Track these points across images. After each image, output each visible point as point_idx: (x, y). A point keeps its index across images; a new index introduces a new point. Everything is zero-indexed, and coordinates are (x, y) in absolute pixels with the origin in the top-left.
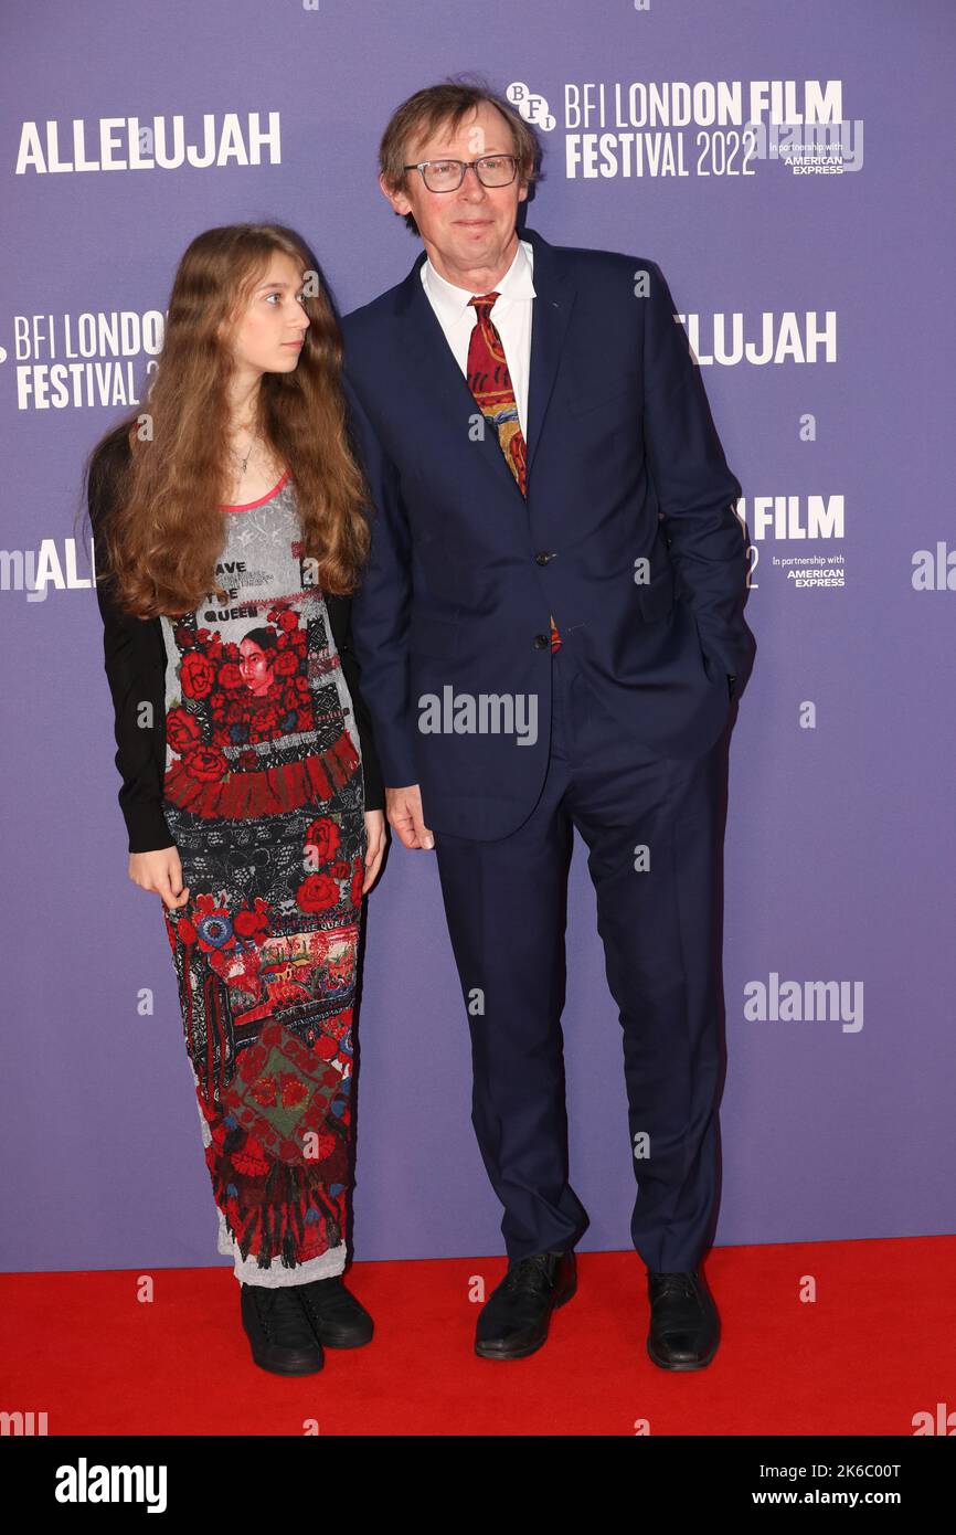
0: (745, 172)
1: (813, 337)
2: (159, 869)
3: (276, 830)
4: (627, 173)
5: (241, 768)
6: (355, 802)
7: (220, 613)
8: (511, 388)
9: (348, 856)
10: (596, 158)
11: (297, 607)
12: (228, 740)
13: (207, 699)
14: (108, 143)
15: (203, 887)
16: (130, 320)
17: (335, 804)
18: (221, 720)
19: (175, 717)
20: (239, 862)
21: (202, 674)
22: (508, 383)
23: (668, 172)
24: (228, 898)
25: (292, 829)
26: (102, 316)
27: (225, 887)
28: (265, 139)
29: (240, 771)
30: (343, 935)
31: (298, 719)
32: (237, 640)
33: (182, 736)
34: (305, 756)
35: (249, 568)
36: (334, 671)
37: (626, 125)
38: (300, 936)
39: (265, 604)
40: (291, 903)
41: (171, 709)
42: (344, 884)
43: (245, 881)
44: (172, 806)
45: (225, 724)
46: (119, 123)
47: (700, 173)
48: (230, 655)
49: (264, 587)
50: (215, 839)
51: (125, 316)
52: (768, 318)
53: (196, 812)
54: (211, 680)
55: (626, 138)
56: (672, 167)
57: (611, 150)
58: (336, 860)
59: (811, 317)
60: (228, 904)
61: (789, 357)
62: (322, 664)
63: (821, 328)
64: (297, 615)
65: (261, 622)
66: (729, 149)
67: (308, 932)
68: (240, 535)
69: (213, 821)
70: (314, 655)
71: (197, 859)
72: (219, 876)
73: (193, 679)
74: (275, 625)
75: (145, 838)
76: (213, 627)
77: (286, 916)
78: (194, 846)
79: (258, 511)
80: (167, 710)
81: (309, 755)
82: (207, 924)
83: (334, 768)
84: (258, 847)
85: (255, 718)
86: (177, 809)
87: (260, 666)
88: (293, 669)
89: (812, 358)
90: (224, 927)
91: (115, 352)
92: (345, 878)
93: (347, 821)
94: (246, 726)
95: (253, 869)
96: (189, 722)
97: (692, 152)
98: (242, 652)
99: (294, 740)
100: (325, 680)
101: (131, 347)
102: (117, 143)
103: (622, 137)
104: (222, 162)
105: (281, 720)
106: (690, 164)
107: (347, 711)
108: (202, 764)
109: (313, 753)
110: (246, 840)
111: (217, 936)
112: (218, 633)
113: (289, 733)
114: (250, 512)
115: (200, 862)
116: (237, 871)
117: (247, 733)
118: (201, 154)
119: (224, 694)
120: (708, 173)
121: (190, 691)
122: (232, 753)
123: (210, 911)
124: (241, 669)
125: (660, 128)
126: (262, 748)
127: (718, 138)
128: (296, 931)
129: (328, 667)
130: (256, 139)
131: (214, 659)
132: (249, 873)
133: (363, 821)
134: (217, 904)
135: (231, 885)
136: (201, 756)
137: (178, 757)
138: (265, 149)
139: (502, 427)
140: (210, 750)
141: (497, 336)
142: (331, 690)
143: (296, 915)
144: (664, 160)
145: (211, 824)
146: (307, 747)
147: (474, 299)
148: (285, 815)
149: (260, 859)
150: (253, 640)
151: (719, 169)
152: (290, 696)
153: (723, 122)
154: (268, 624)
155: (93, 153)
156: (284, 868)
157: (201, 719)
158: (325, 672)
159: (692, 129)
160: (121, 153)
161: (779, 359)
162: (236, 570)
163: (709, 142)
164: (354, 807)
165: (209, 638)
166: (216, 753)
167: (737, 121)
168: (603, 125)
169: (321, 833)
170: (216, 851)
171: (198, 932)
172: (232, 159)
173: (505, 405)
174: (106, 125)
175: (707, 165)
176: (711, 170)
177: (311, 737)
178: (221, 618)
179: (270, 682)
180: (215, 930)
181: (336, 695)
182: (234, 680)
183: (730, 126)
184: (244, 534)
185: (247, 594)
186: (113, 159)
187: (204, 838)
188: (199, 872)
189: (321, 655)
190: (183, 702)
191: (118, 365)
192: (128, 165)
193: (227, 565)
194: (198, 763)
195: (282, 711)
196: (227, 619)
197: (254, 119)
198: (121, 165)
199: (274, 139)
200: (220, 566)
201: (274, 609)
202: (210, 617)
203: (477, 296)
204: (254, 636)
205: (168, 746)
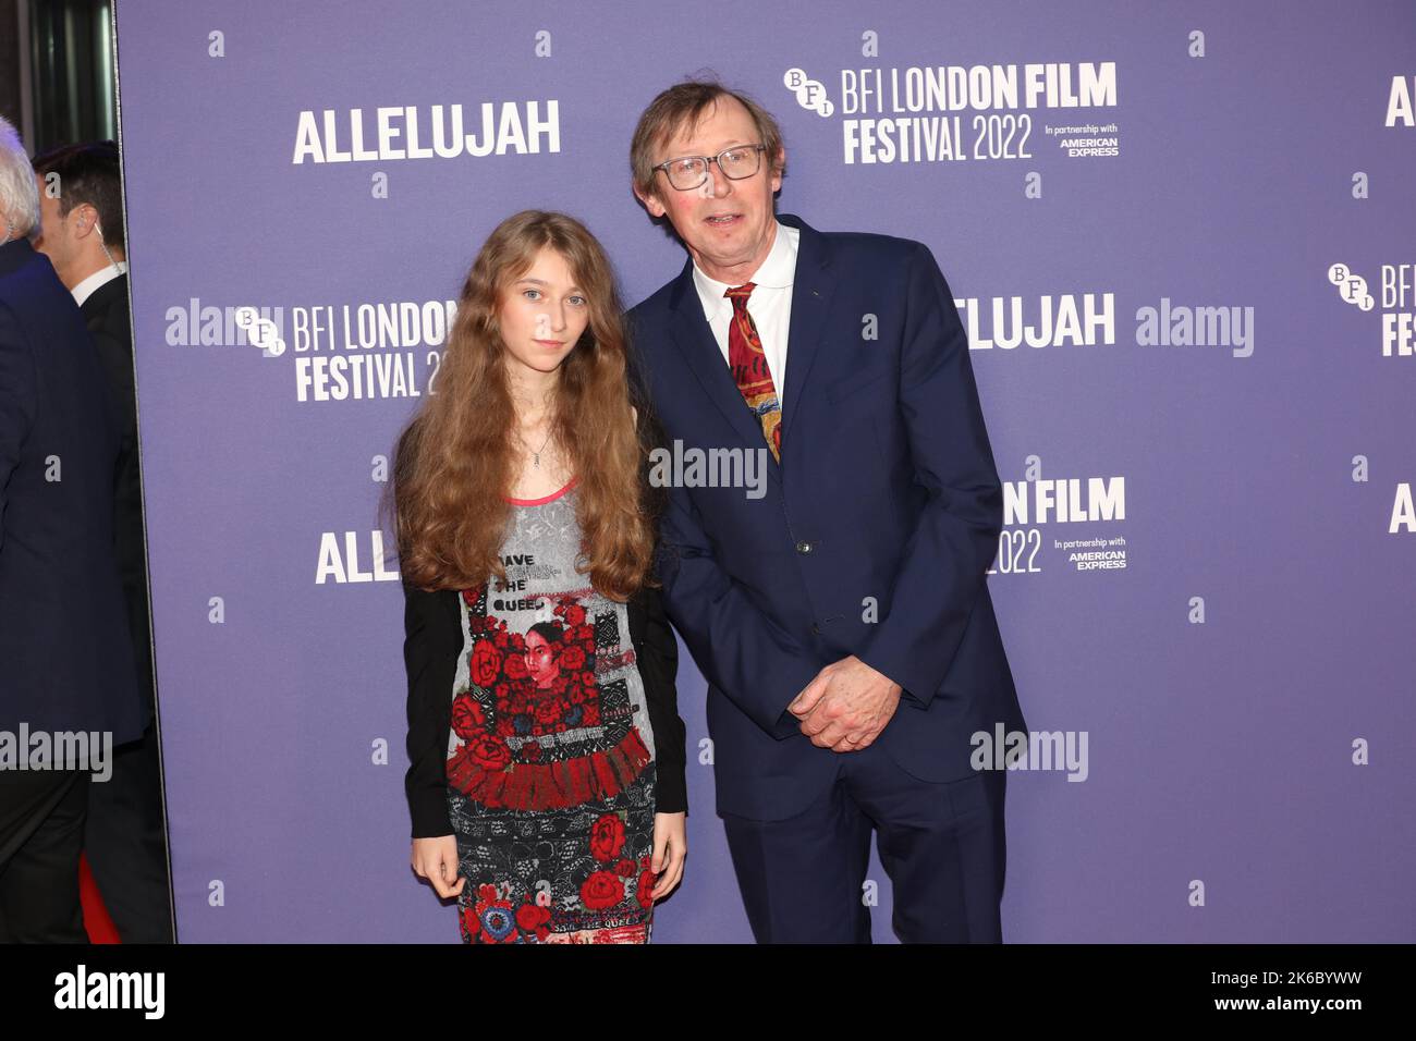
0: (1022, 156)
1: (1091, 319)
2: (439, 855)
3: (561, 824)
4: (905, 158)
5: (524, 759)
6: (643, 799)
7: (508, 603)
8: (770, 377)
9: (634, 854)
10: (874, 144)
11: (584, 602)
12: (512, 730)
13: (492, 688)
14: (386, 133)
15: (486, 876)
16: (410, 311)
17: (622, 801)
18: (505, 710)
19: (461, 703)
20: (523, 854)
21: (490, 663)
22: (766, 374)
23: (946, 156)
24: (511, 890)
25: (577, 824)
26: (381, 307)
27: (508, 879)
28: (544, 127)
29: (523, 762)
30: (627, 934)
31: (583, 713)
32: (523, 632)
33: (467, 722)
34: (590, 751)
35: (537, 560)
36: (624, 668)
37: (903, 110)
38: (583, 932)
39: (552, 597)
40: (574, 899)
41: (458, 695)
42: (629, 882)
43: (528, 873)
44: (456, 793)
45: (509, 715)
47: (977, 157)
48: (515, 646)
49: (552, 581)
50: (498, 828)
51: (405, 306)
52: (1046, 301)
53: (480, 800)
54: (497, 669)
55: (903, 123)
56: (949, 152)
57: (889, 135)
58: (621, 857)
59: (1089, 299)
60: (511, 896)
61: (1068, 339)
62: (611, 659)
63: (1099, 310)
64: (584, 609)
65: (546, 615)
66: (1006, 132)
67: (591, 929)
68: (529, 528)
69: (496, 810)
70: (603, 651)
71: (481, 847)
72: (501, 867)
73: (481, 666)
74: (562, 619)
75: (428, 822)
76: (500, 615)
77: (569, 912)
78: (477, 834)
79: (550, 505)
80: (454, 696)
81: (595, 750)
82: (489, 915)
83: (621, 765)
84: (541, 840)
85: (538, 710)
86: (461, 796)
87: (545, 658)
88: (579, 664)
89: (1091, 340)
90: (506, 919)
91: (395, 343)
92: (630, 876)
93: (634, 819)
94: (529, 718)
95: (536, 862)
96: (474, 709)
97: (969, 136)
98: (527, 643)
99: (580, 734)
100: (614, 676)
101: (411, 337)
102: (396, 132)
103: (900, 122)
104: (501, 150)
105: (565, 714)
106: (967, 148)
107: (636, 708)
108: (485, 752)
109: (599, 749)
110: (530, 832)
111: (499, 928)
112: (504, 622)
113: (574, 727)
114: (539, 507)
115: (483, 851)
116: (520, 863)
117: (530, 725)
118: (480, 143)
119: (509, 684)
120: (984, 157)
121: (476, 676)
122: (515, 743)
123: (492, 902)
124: (526, 659)
125: (936, 112)
126: (546, 741)
127: (995, 122)
128: (579, 927)
129: (618, 662)
130: (535, 127)
131: (500, 648)
132: (532, 866)
133: (653, 820)
134: (499, 896)
135: (514, 877)
136: (484, 745)
137: (462, 743)
138: (544, 137)
139: (765, 417)
140: (494, 739)
141: (753, 325)
142: (620, 688)
143: (580, 911)
144: (941, 144)
145: (496, 812)
146: (593, 742)
147: (729, 290)
148: (570, 809)
149: (543, 852)
150: (538, 632)
151: (995, 152)
152: (575, 690)
153: (999, 105)
154: (555, 618)
155: (371, 142)
156: (568, 862)
157: (486, 706)
158: (614, 668)
159: (968, 113)
160: (399, 143)
161: (1059, 342)
162: (524, 563)
163: (986, 126)
164: (640, 805)
165: (497, 626)
166: (499, 742)
167: (1013, 104)
168: (880, 110)
169: (606, 829)
170: (499, 841)
171: (481, 923)
172: (511, 148)
173: (765, 395)
174: (384, 114)
175: (984, 149)
176: (987, 153)
177: (597, 732)
178: (509, 608)
179: (555, 675)
180: (498, 922)
181: (626, 692)
182: (518, 671)
183: (1006, 110)
184: (532, 527)
185: (534, 586)
186: (392, 148)
187: (488, 827)
188: (482, 861)
189: (610, 651)
190: (470, 688)
191: (398, 356)
192: (407, 153)
193: (515, 557)
194: (481, 749)
195: (566, 705)
196: (514, 609)
197: (532, 107)
198: (399, 155)
199: (553, 127)
200: (508, 558)
201: (561, 603)
202: (499, 605)
203: (732, 288)
204: (539, 628)
205: (453, 731)
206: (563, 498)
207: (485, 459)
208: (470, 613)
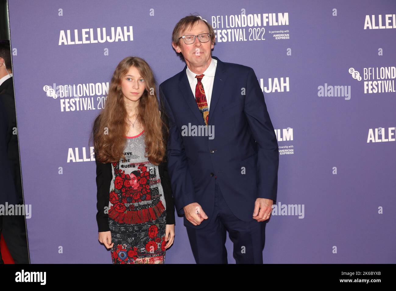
0: (262, 39)
1: (283, 85)
2: (106, 237)
3: (140, 228)
4: (230, 40)
5: (130, 210)
6: (163, 221)
8: (206, 101)
9: (160, 236)
10: (221, 37)
11: (146, 165)
12: (126, 201)
13: (121, 190)
14: (84, 36)
15: (119, 242)
17: (157, 221)
18: (124, 196)
19: (112, 194)
20: (129, 236)
21: (120, 183)
22: (205, 100)
23: (241, 40)
24: (126, 246)
25: (144, 228)
27: (125, 243)
28: (128, 34)
29: (129, 210)
30: (158, 259)
31: (146, 197)
32: (129, 174)
33: (114, 199)
34: (148, 207)
35: (133, 154)
36: (157, 184)
38: (146, 258)
39: (137, 164)
40: (144, 249)
41: (111, 192)
42: (159, 244)
43: (131, 242)
44: (110, 219)
45: (125, 197)
46: (87, 30)
47: (250, 40)
48: (127, 178)
49: (137, 159)
50: (123, 229)
52: (270, 80)
53: (118, 221)
54: (122, 184)
55: (229, 31)
56: (242, 38)
57: (225, 34)
58: (157, 237)
59: (282, 79)
60: (126, 248)
61: (276, 90)
62: (154, 181)
63: (285, 82)
64: (146, 167)
65: (136, 169)
66: (258, 33)
67: (148, 257)
68: (131, 145)
69: (122, 224)
71: (118, 234)
72: (124, 240)
73: (117, 183)
74: (140, 170)
75: (103, 227)
76: (123, 169)
77: (142, 252)
78: (117, 230)
79: (136, 138)
80: (110, 192)
81: (149, 207)
82: (120, 253)
83: (157, 211)
84: (135, 232)
85: (134, 196)
86: (112, 220)
87: (136, 181)
88: (145, 183)
89: (283, 90)
90: (125, 254)
91: (88, 95)
92: (159, 242)
93: (161, 226)
94: (131, 198)
95: (133, 238)
96: (116, 196)
97: (248, 34)
98: (130, 177)
99: (145, 202)
100: (155, 186)
101: (92, 93)
102: (87, 36)
103: (228, 30)
104: (117, 40)
105: (141, 197)
106: (247, 37)
107: (161, 195)
108: (119, 208)
109: (150, 207)
110: (131, 230)
111: (123, 257)
112: (124, 171)
113: (144, 200)
114: (134, 139)
116: (129, 239)
117: (131, 200)
118: (111, 38)
119: (125, 188)
120: (252, 40)
121: (116, 187)
122: (127, 205)
123: (121, 249)
124: (130, 182)
125: (238, 28)
126: (136, 204)
127: (255, 30)
128: (145, 257)
129: (156, 182)
130: (126, 34)
131: (123, 178)
132: (132, 240)
133: (165, 227)
134: (123, 248)
135: (127, 243)
136: (118, 205)
137: (112, 205)
138: (129, 36)
139: (204, 113)
140: (121, 204)
141: (203, 87)
142: (156, 189)
143: (145, 252)
144: (240, 36)
145: (122, 225)
146: (149, 205)
147: (197, 76)
148: (143, 224)
149: (135, 236)
150: (133, 173)
151: (255, 38)
152: (144, 190)
153: (256, 25)
154: (138, 170)
155: (80, 39)
156: (142, 238)
157: (119, 195)
158: (155, 184)
159: (247, 28)
160: (88, 39)
161: (274, 91)
162: (130, 154)
163: (252, 32)
164: (162, 222)
165: (122, 172)
166: (123, 205)
167: (260, 25)
168: (223, 27)
169: (153, 229)
170: (123, 233)
171: (118, 255)
172: (120, 40)
173: (205, 106)
174: (84, 31)
175: (252, 38)
176: (253, 39)
177: (150, 202)
178: (125, 167)
179: (138, 186)
180: (123, 255)
181: (158, 191)
182: (128, 185)
183: (258, 27)
184: (132, 145)
185: (132, 161)
186: (86, 40)
187: (120, 229)
188: (118, 238)
189: (153, 179)
190: (115, 190)
191: (89, 98)
192: (90, 42)
193: (127, 153)
194: (118, 207)
195: (141, 194)
196: (127, 167)
197: (125, 28)
198: (88, 42)
199: (131, 33)
200: (125, 153)
201: (140, 166)
202: (122, 166)
203: (198, 75)
204: (134, 173)
205: (110, 202)
206: (140, 136)
207: (119, 126)
208: (114, 169)
